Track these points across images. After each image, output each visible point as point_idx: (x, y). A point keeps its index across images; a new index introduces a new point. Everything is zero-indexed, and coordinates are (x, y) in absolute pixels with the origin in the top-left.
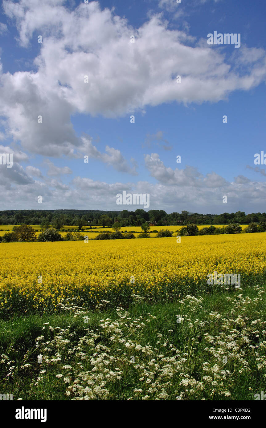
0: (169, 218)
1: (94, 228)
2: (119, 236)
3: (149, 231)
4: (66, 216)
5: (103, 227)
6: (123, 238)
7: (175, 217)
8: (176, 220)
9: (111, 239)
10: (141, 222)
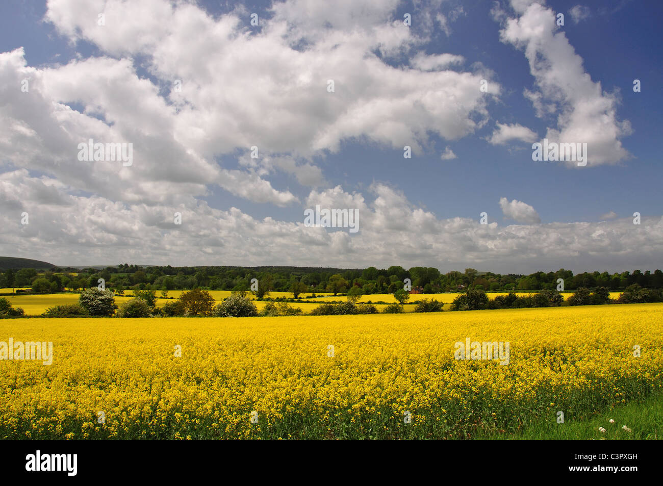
0: (444, 281)
1: (319, 296)
2: (349, 310)
3: (408, 302)
4: (276, 276)
5: (333, 294)
6: (356, 312)
7: (453, 279)
8: (455, 285)
9: (337, 314)
10: (398, 288)
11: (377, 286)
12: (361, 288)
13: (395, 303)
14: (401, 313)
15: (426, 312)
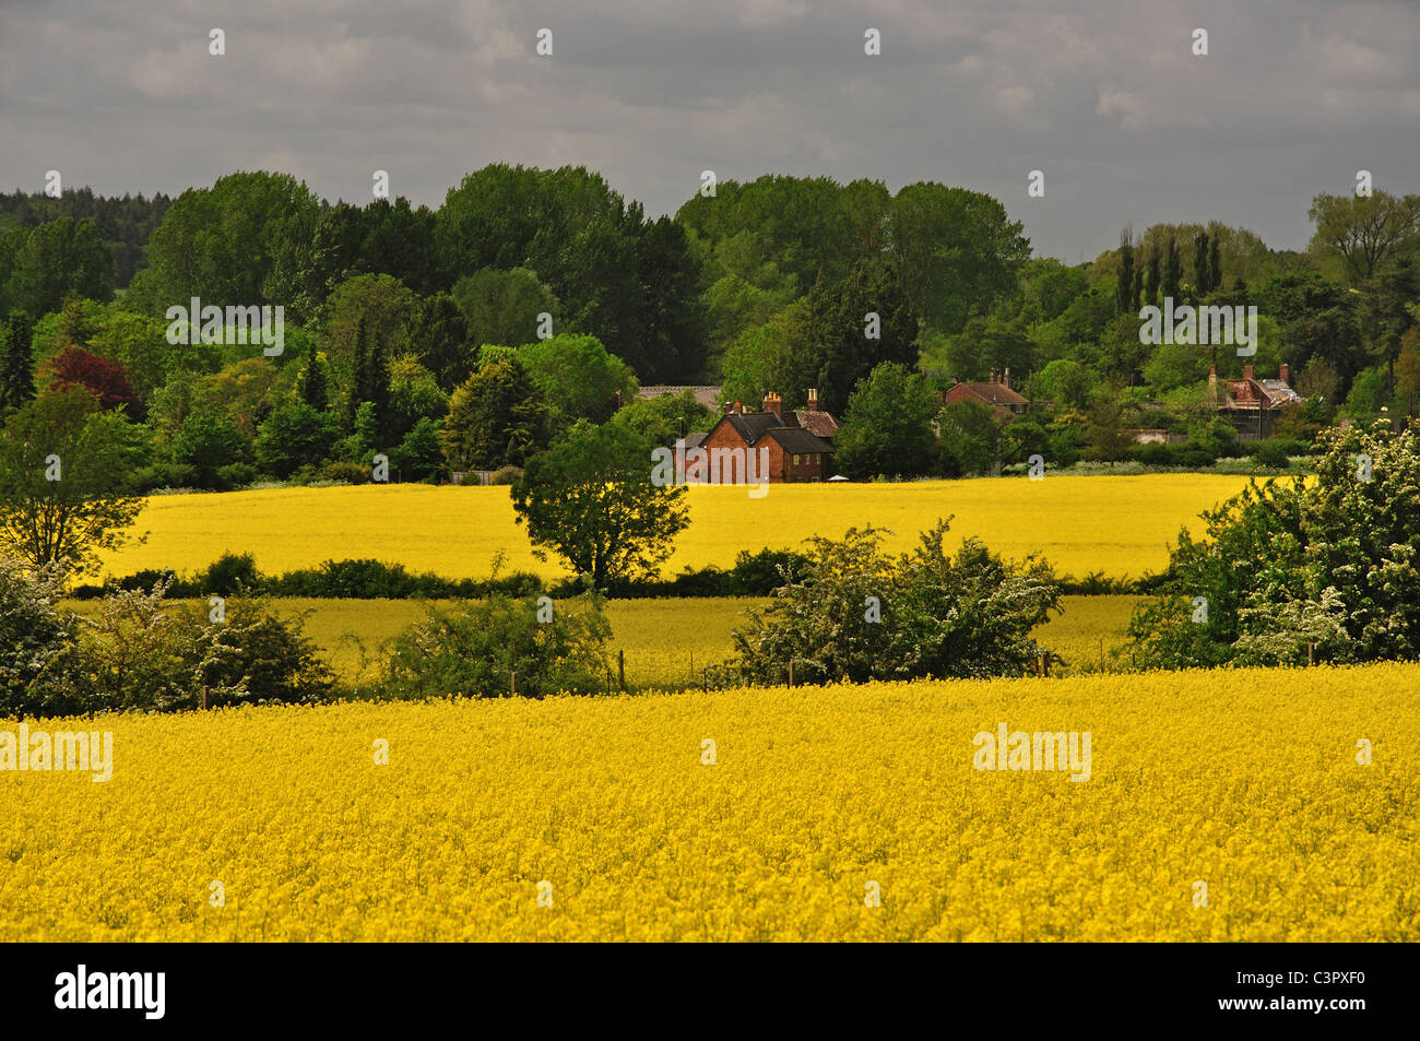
3: (669, 572)
11: (314, 390)
12: (137, 414)
13: (524, 586)
14: (588, 688)
15: (860, 675)
